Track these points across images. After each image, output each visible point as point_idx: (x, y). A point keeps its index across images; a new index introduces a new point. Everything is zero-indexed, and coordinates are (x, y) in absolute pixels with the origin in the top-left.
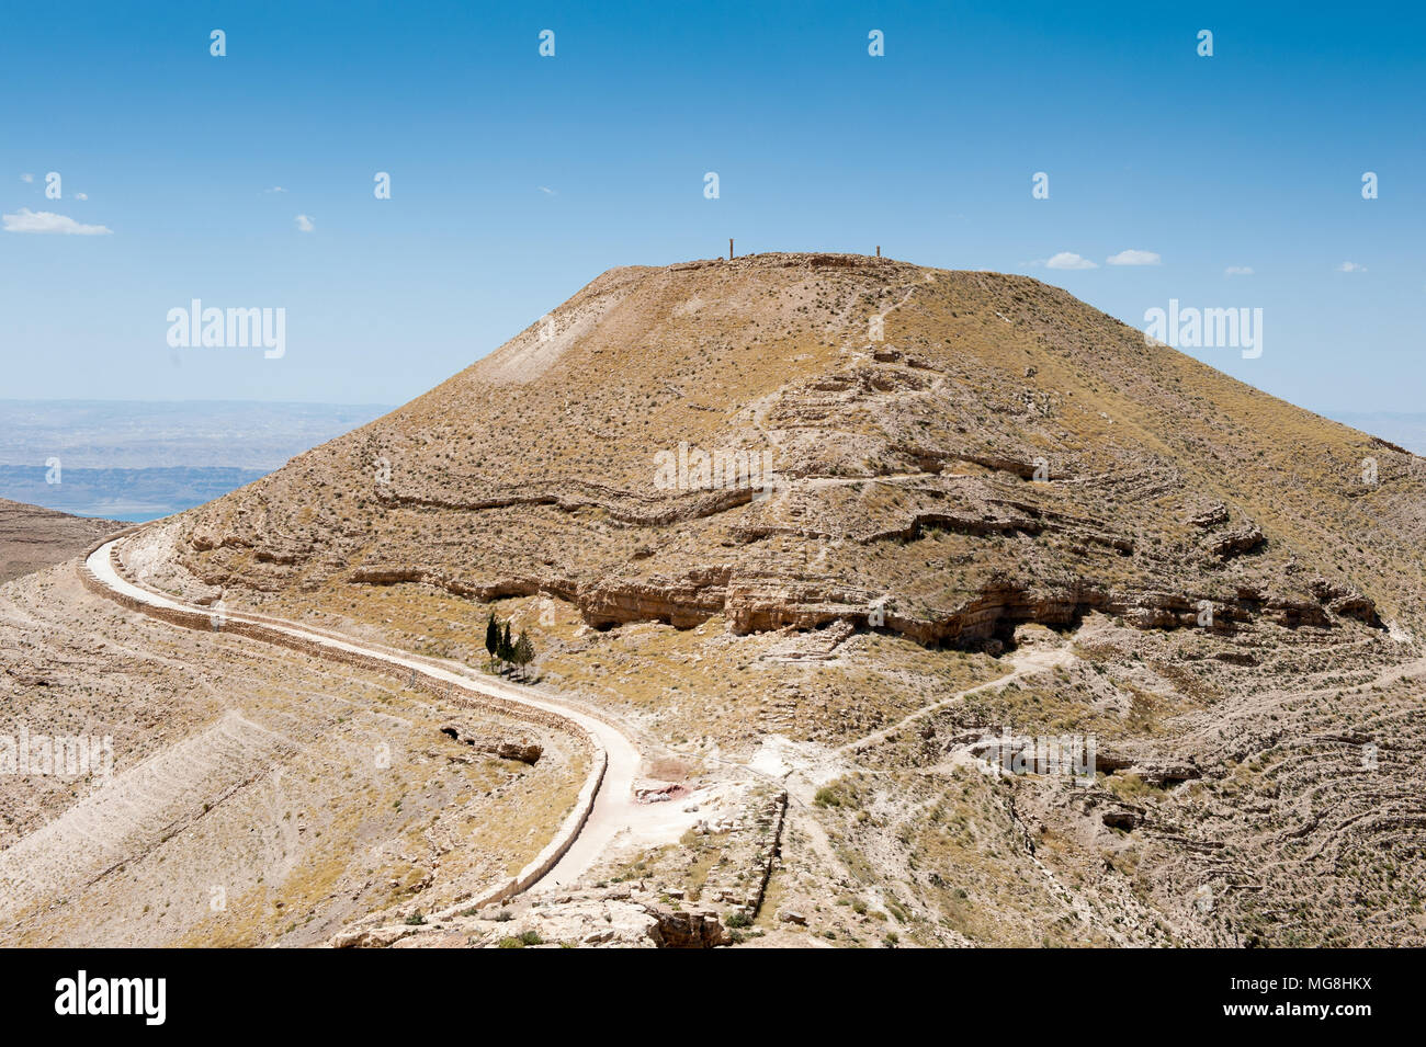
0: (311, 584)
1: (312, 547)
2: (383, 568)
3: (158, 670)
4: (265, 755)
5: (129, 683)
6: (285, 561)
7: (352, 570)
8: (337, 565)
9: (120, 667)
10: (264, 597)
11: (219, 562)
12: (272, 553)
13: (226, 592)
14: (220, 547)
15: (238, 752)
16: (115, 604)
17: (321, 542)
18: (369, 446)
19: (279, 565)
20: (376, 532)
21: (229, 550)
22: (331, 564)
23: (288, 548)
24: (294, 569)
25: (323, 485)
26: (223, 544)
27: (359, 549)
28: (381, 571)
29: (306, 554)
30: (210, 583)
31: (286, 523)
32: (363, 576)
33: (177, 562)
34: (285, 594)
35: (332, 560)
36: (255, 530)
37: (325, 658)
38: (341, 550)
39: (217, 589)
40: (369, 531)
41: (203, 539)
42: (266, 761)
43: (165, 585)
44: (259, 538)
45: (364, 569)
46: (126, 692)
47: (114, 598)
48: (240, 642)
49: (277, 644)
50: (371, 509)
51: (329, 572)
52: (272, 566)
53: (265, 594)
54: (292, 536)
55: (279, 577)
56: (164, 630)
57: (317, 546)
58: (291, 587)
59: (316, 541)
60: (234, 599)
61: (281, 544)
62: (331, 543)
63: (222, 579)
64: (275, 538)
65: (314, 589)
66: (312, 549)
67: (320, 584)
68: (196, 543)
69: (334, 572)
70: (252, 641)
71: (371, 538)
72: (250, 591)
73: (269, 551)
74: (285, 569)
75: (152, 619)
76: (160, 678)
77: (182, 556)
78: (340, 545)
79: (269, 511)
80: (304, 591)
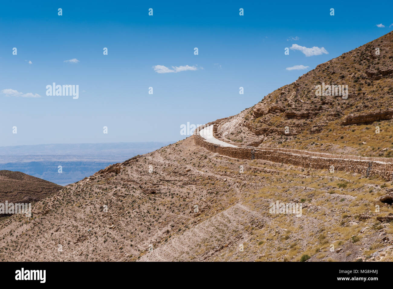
0: (317, 128)
1: (321, 107)
2: (365, 112)
3: (213, 182)
4: (243, 227)
5: (195, 190)
6: (303, 116)
7: (344, 118)
8: (335, 115)
9: (194, 181)
10: (287, 139)
11: (265, 121)
12: (295, 112)
13: (266, 138)
14: (267, 114)
15: (226, 226)
16: (205, 149)
17: (327, 104)
18: (366, 51)
19: (299, 119)
20: (364, 94)
21: (272, 114)
22: (332, 115)
23: (305, 108)
24: (308, 121)
25: (334, 73)
26: (269, 112)
27: (351, 105)
28: (363, 114)
29: (317, 112)
30: (258, 134)
31: (307, 94)
32: (351, 120)
33: (244, 125)
34: (300, 136)
35: (333, 113)
36: (288, 101)
37: (313, 168)
38: (339, 107)
39: (262, 137)
40: (359, 94)
41: (258, 110)
42: (241, 232)
43: (235, 138)
44: (289, 105)
45: (352, 115)
46: (191, 195)
47: (205, 146)
48: (265, 164)
49: (286, 163)
50: (363, 82)
51: (330, 120)
52: (295, 121)
53: (289, 137)
54: (309, 102)
55: (298, 126)
56: (224, 160)
57: (325, 106)
58: (305, 131)
59: (324, 103)
60: (269, 141)
61: (301, 106)
62: (334, 103)
63: (265, 131)
64: (298, 104)
65: (319, 131)
66: (321, 108)
67: (323, 128)
68: (255, 112)
69: (333, 120)
70: (272, 163)
71: (360, 98)
72: (280, 137)
73: (293, 111)
74: (302, 121)
75: (221, 155)
76: (212, 186)
77: (247, 121)
78: (339, 104)
79: (298, 90)
80: (312, 132)
